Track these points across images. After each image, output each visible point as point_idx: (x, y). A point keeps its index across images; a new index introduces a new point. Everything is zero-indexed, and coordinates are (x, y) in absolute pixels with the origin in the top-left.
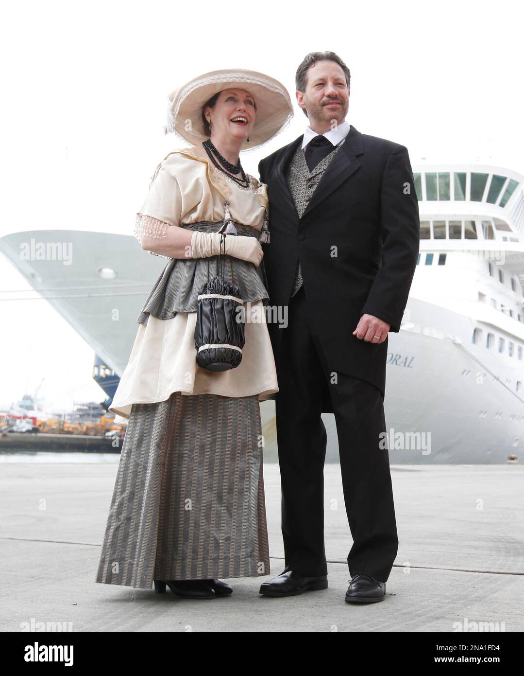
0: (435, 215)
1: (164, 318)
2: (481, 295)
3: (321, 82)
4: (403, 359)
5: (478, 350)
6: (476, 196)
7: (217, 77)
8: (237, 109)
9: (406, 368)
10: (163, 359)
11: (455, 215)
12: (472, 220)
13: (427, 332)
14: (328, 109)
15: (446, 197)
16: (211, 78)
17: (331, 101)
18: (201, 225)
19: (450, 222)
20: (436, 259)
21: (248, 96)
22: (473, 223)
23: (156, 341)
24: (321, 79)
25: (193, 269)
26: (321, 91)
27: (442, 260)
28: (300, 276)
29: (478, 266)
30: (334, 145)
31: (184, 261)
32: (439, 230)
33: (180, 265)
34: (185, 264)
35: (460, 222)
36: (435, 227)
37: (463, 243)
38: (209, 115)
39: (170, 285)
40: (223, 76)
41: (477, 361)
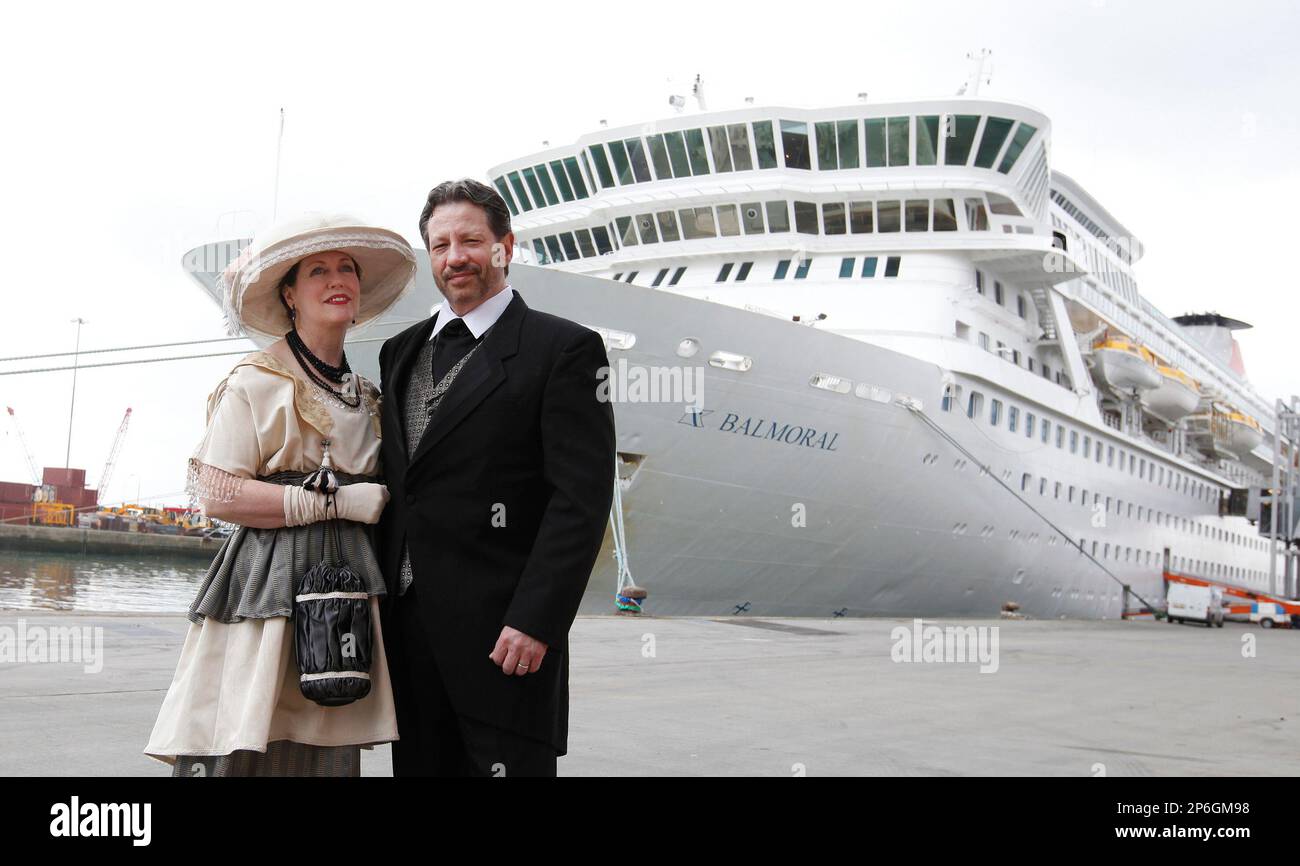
0: (882, 192)
1: (227, 620)
2: (961, 327)
3: (440, 243)
4: (819, 435)
5: (954, 422)
6: (956, 155)
7: (288, 248)
8: (330, 286)
9: (825, 451)
10: (225, 687)
11: (917, 191)
12: (948, 197)
13: (861, 391)
14: (454, 285)
15: (901, 159)
16: (280, 252)
17: (455, 274)
18: (284, 476)
19: (907, 202)
20: (881, 266)
21: (343, 260)
22: (950, 203)
23: (213, 658)
24: (441, 239)
25: (269, 546)
26: (443, 256)
27: (893, 268)
28: (407, 562)
29: (958, 275)
30: (477, 338)
31: (258, 531)
32: (887, 215)
33: (252, 537)
34: (258, 538)
35: (927, 201)
36: (879, 210)
37: (931, 238)
38: (289, 297)
39: (237, 569)
40: (297, 246)
41: (950, 439)
